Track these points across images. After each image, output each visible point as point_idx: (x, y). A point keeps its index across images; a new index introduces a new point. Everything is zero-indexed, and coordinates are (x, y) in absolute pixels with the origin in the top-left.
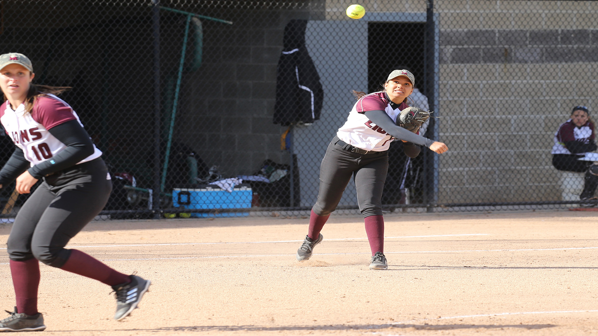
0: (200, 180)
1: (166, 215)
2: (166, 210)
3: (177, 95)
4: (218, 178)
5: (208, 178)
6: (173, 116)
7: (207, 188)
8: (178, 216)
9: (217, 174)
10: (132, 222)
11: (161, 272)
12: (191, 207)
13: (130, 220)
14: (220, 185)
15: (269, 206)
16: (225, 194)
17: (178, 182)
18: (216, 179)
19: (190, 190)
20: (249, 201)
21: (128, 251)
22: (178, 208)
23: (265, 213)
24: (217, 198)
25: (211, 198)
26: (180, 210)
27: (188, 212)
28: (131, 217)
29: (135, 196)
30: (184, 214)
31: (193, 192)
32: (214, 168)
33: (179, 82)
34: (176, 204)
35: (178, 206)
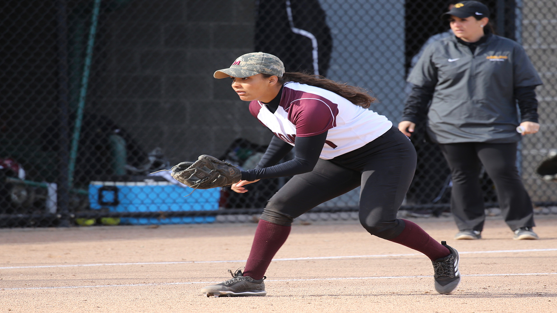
0: (133, 169)
1: (80, 221)
2: (80, 213)
3: (89, 51)
4: (163, 166)
5: (147, 167)
6: (85, 81)
7: (147, 180)
8: (98, 223)
9: (162, 160)
10: (24, 231)
11: (106, 306)
12: (120, 209)
13: (20, 229)
14: (167, 177)
15: (248, 206)
16: (177, 189)
17: (98, 172)
18: (161, 167)
19: (119, 184)
20: (214, 200)
21: (37, 274)
22: (99, 210)
23: (241, 217)
24: (163, 196)
25: (153, 196)
26: (103, 213)
27: (116, 216)
28: (22, 224)
29: (24, 193)
30: (109, 220)
31: (123, 187)
32: (157, 151)
33: (93, 30)
34: (95, 205)
35: (98, 207)
